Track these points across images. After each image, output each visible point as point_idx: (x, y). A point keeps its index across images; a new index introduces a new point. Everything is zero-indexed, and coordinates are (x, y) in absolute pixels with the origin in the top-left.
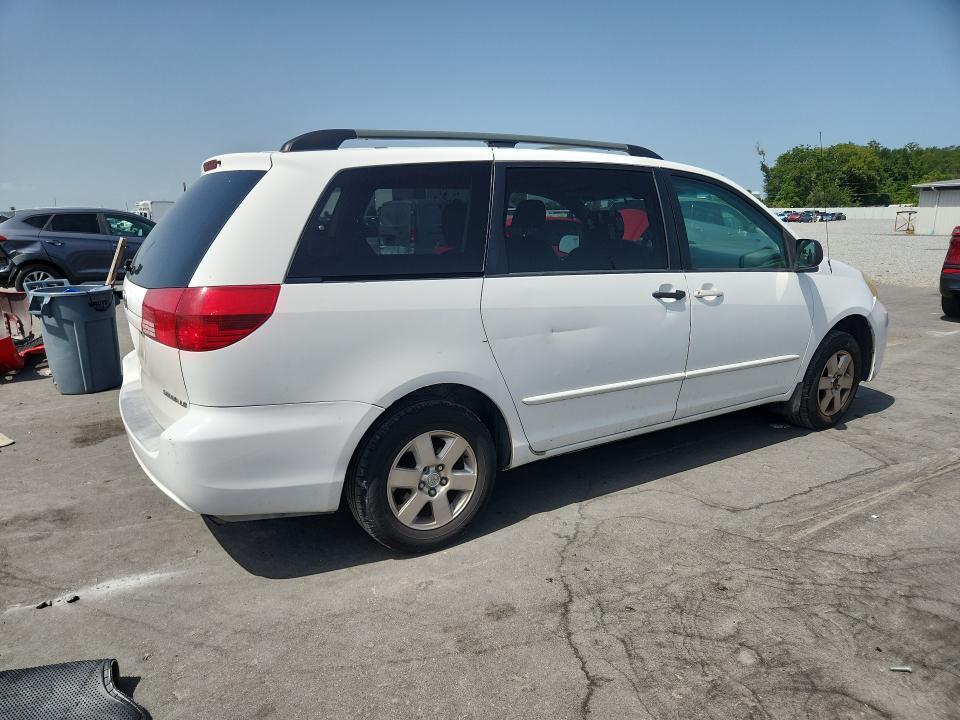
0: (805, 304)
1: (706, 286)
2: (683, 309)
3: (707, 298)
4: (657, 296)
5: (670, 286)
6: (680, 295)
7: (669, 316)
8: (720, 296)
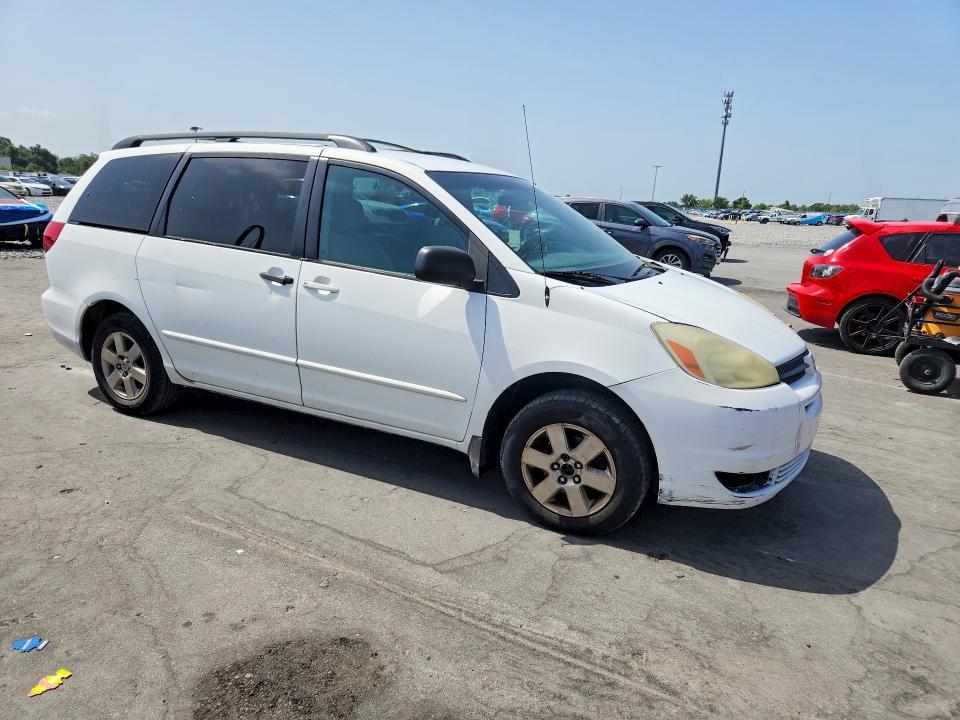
0: (468, 332)
1: (319, 280)
2: (288, 295)
3: (320, 292)
4: (265, 277)
5: (281, 271)
6: (288, 281)
7: (275, 298)
8: (335, 292)
